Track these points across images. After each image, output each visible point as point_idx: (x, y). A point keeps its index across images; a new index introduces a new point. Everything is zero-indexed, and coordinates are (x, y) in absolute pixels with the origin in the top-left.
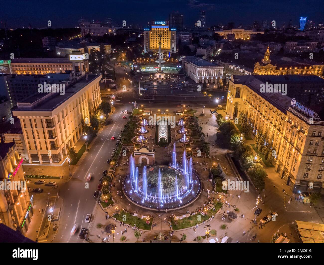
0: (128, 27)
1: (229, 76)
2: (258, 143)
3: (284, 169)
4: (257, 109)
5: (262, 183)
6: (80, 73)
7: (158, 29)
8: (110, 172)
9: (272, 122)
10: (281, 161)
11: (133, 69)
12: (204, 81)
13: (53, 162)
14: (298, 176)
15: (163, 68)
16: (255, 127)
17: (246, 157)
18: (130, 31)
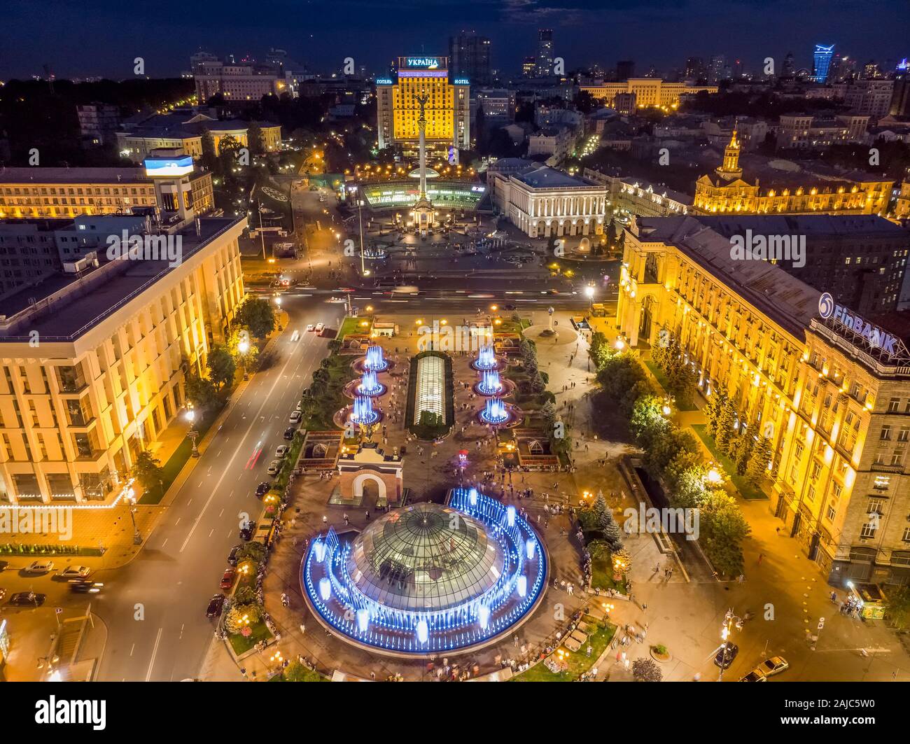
0: (334, 75)
1: (622, 216)
2: (714, 423)
3: (799, 507)
4: (711, 319)
5: (734, 559)
6: (179, 213)
7: (418, 80)
8: (263, 527)
9: (756, 360)
10: (789, 482)
11: (343, 198)
12: (552, 232)
13: (84, 497)
14: (845, 534)
15: (431, 193)
16: (706, 370)
17: (681, 471)
18: (337, 85)
